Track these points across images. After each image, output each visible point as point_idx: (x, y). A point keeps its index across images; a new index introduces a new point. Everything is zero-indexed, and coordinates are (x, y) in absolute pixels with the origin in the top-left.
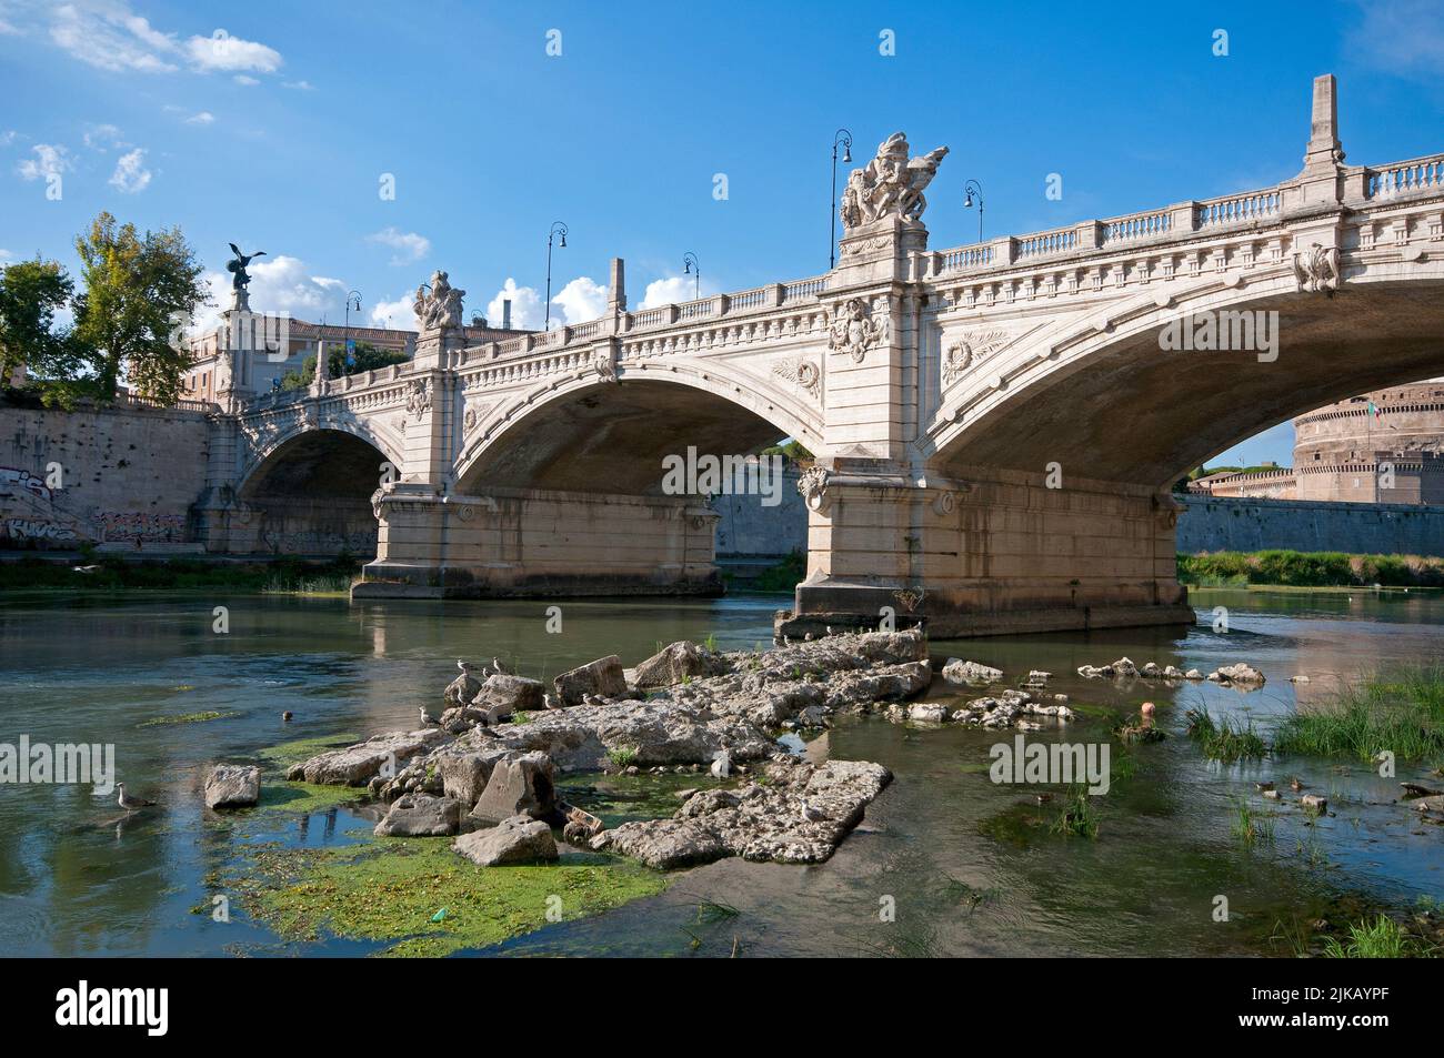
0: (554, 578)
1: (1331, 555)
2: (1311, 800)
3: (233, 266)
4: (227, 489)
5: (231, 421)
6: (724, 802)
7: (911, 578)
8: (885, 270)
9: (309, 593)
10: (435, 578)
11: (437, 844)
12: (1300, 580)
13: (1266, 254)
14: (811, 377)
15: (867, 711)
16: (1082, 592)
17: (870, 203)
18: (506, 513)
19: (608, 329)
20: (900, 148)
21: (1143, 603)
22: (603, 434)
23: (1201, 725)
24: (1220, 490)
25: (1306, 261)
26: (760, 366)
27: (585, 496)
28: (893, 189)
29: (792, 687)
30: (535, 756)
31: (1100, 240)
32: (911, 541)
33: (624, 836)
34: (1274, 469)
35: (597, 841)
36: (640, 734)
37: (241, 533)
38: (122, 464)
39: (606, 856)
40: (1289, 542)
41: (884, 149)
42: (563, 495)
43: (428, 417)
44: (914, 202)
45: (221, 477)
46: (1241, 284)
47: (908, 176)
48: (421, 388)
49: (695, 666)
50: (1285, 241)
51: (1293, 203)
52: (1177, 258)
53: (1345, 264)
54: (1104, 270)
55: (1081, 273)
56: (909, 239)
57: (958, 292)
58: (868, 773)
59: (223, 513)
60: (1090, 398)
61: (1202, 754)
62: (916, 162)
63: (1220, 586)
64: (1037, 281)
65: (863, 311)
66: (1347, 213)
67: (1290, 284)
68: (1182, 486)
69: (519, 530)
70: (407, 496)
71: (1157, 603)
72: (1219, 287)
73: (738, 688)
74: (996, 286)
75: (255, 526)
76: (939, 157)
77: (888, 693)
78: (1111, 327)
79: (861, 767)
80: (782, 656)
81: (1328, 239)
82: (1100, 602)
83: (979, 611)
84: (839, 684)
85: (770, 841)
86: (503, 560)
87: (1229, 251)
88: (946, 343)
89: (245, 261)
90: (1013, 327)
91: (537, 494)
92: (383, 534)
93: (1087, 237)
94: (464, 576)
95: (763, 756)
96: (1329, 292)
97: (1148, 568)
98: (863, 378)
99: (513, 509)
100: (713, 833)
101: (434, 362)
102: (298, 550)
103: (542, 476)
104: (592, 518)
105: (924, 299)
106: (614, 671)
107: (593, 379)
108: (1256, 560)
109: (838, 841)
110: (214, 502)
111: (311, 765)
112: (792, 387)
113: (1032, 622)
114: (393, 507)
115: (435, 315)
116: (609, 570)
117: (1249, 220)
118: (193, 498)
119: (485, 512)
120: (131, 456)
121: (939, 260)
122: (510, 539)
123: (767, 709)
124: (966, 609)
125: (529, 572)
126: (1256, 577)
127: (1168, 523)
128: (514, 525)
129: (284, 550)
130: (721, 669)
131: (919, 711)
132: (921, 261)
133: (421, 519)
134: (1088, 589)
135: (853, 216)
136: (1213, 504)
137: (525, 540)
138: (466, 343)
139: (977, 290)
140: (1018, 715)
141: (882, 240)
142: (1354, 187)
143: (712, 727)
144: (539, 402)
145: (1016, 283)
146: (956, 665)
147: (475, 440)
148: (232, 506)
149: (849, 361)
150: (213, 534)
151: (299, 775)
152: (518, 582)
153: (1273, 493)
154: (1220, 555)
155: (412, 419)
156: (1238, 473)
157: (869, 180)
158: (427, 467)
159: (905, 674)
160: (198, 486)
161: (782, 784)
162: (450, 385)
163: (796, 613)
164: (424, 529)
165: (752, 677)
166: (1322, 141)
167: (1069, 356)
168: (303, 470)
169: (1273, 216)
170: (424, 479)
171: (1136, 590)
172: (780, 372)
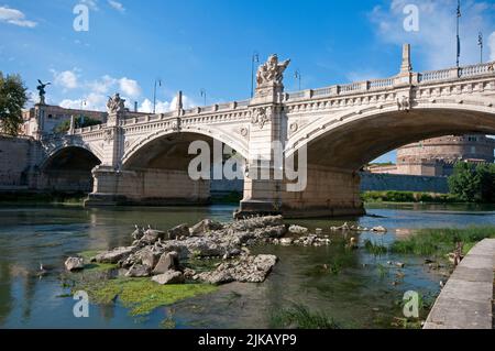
0: (155, 198)
1: (408, 192)
2: (400, 264)
3: (39, 88)
4: (36, 167)
5: (38, 143)
6: (230, 266)
7: (277, 199)
8: (270, 98)
9: (68, 203)
10: (114, 198)
11: (146, 279)
12: (398, 200)
13: (388, 98)
14: (245, 133)
15: (267, 241)
16: (331, 204)
17: (265, 77)
18: (139, 176)
19: (176, 115)
20: (275, 59)
21: (349, 208)
22: (172, 150)
23: (368, 244)
24: (374, 171)
25: (400, 101)
26: (228, 128)
27: (166, 171)
28: (273, 72)
29: (243, 233)
30: (173, 253)
31: (338, 92)
32: (277, 187)
33: (203, 276)
34: (390, 164)
35: (195, 277)
36: (200, 247)
37: (42, 182)
39: (198, 281)
40: (395, 188)
41: (270, 59)
42: (159, 170)
43: (112, 143)
44: (279, 76)
45: (34, 163)
46: (381, 107)
47: (278, 68)
48: (109, 133)
49: (212, 227)
50: (394, 94)
51: (397, 83)
52: (362, 98)
53: (412, 102)
54: (340, 101)
55: (332, 102)
56: (278, 88)
57: (293, 107)
58: (272, 258)
59: (35, 175)
60: (334, 141)
61: (368, 252)
62: (280, 64)
63: (373, 202)
64: (319, 104)
65: (263, 112)
66: (413, 87)
67: (396, 108)
68: (362, 170)
69: (143, 182)
70: (104, 170)
71: (354, 207)
72: (375, 108)
73: (226, 234)
74: (306, 105)
75: (46, 180)
76: (288, 62)
77: (273, 235)
78: (341, 119)
79: (269, 256)
80: (239, 224)
81: (407, 94)
82: (336, 207)
83: (299, 210)
84: (258, 232)
85: (246, 276)
86: (137, 192)
87: (378, 97)
88: (289, 123)
89: (44, 86)
90: (311, 119)
91: (149, 170)
92: (96, 183)
93: (334, 91)
94: (124, 198)
95: (239, 254)
96: (408, 111)
97: (351, 196)
98: (263, 133)
99: (141, 175)
100: (229, 274)
101: (114, 124)
102: (62, 188)
103: (151, 164)
104: (168, 178)
105: (283, 108)
106: (186, 228)
107: (171, 131)
108: (384, 194)
109: (266, 276)
110: (31, 171)
111: (98, 257)
112: (239, 136)
113: (316, 213)
114: (99, 174)
115: (115, 108)
117: (384, 87)
118: (23, 169)
119: (132, 176)
121: (287, 95)
122: (140, 185)
123: (237, 240)
124: (295, 209)
126: (384, 199)
127: (358, 182)
128: (142, 180)
129: (57, 188)
130: (220, 228)
131: (284, 241)
132: (282, 96)
133: (109, 178)
134: (333, 202)
135: (260, 80)
136: (371, 175)
137: (145, 185)
138: (125, 118)
139: (299, 106)
140: (314, 241)
141: (269, 88)
142: (415, 78)
143: (222, 245)
144: (151, 139)
145: (312, 104)
146: (293, 226)
147: (128, 152)
148: (38, 173)
149: (258, 128)
150: (31, 183)
151: (94, 260)
152: (142, 200)
153: (390, 172)
154: (373, 192)
155: (106, 143)
156: (379, 165)
157: (265, 69)
158: (111, 160)
159: (278, 229)
161: (246, 262)
162: (120, 132)
163: (240, 210)
164: (110, 182)
165: (231, 230)
166: (405, 64)
167: (328, 128)
168: (64, 160)
169: (391, 86)
170: (111, 164)
171: (348, 203)
172: (235, 130)
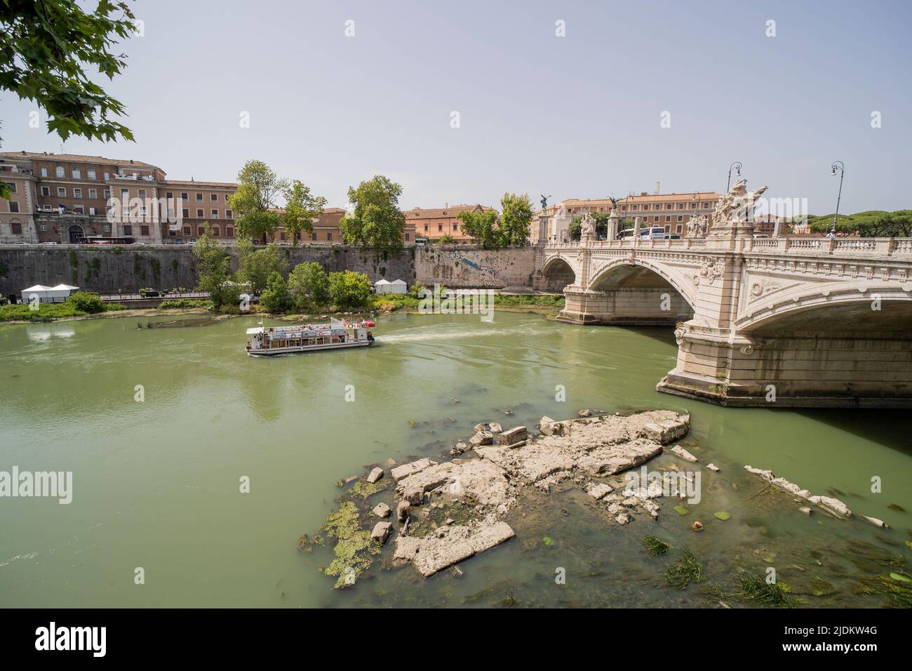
4: (539, 271)
5: (541, 250)
7: (723, 379)
8: (725, 246)
10: (582, 317)
14: (698, 282)
17: (725, 212)
18: (609, 296)
19: (632, 244)
26: (680, 272)
27: (643, 289)
32: (725, 363)
37: (543, 284)
38: (512, 264)
42: (633, 289)
43: (582, 263)
45: (537, 267)
48: (580, 254)
52: (874, 269)
54: (832, 266)
55: (820, 265)
56: (740, 231)
57: (759, 262)
59: (538, 278)
62: (748, 197)
64: (796, 264)
65: (714, 263)
69: (614, 302)
70: (572, 291)
72: (900, 290)
74: (776, 261)
75: (547, 282)
78: (832, 295)
86: (607, 312)
89: (545, 200)
90: (783, 282)
91: (622, 289)
93: (826, 246)
98: (712, 290)
99: (612, 295)
101: (584, 246)
103: (623, 284)
105: (743, 260)
107: (627, 263)
110: (535, 276)
112: (691, 284)
114: (569, 294)
115: (585, 229)
116: (652, 316)
118: (531, 273)
120: (514, 262)
121: (752, 242)
122: (610, 305)
125: (617, 316)
128: (612, 300)
132: (744, 243)
133: (578, 298)
135: (717, 217)
137: (616, 305)
139: (768, 261)
141: (727, 232)
145: (786, 263)
147: (595, 275)
148: (540, 276)
149: (708, 282)
152: (613, 319)
155: (578, 263)
158: (581, 280)
160: (532, 270)
162: (589, 253)
164: (578, 301)
170: (580, 284)
172: (686, 276)
